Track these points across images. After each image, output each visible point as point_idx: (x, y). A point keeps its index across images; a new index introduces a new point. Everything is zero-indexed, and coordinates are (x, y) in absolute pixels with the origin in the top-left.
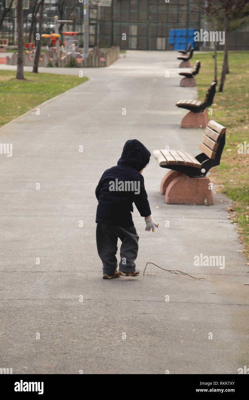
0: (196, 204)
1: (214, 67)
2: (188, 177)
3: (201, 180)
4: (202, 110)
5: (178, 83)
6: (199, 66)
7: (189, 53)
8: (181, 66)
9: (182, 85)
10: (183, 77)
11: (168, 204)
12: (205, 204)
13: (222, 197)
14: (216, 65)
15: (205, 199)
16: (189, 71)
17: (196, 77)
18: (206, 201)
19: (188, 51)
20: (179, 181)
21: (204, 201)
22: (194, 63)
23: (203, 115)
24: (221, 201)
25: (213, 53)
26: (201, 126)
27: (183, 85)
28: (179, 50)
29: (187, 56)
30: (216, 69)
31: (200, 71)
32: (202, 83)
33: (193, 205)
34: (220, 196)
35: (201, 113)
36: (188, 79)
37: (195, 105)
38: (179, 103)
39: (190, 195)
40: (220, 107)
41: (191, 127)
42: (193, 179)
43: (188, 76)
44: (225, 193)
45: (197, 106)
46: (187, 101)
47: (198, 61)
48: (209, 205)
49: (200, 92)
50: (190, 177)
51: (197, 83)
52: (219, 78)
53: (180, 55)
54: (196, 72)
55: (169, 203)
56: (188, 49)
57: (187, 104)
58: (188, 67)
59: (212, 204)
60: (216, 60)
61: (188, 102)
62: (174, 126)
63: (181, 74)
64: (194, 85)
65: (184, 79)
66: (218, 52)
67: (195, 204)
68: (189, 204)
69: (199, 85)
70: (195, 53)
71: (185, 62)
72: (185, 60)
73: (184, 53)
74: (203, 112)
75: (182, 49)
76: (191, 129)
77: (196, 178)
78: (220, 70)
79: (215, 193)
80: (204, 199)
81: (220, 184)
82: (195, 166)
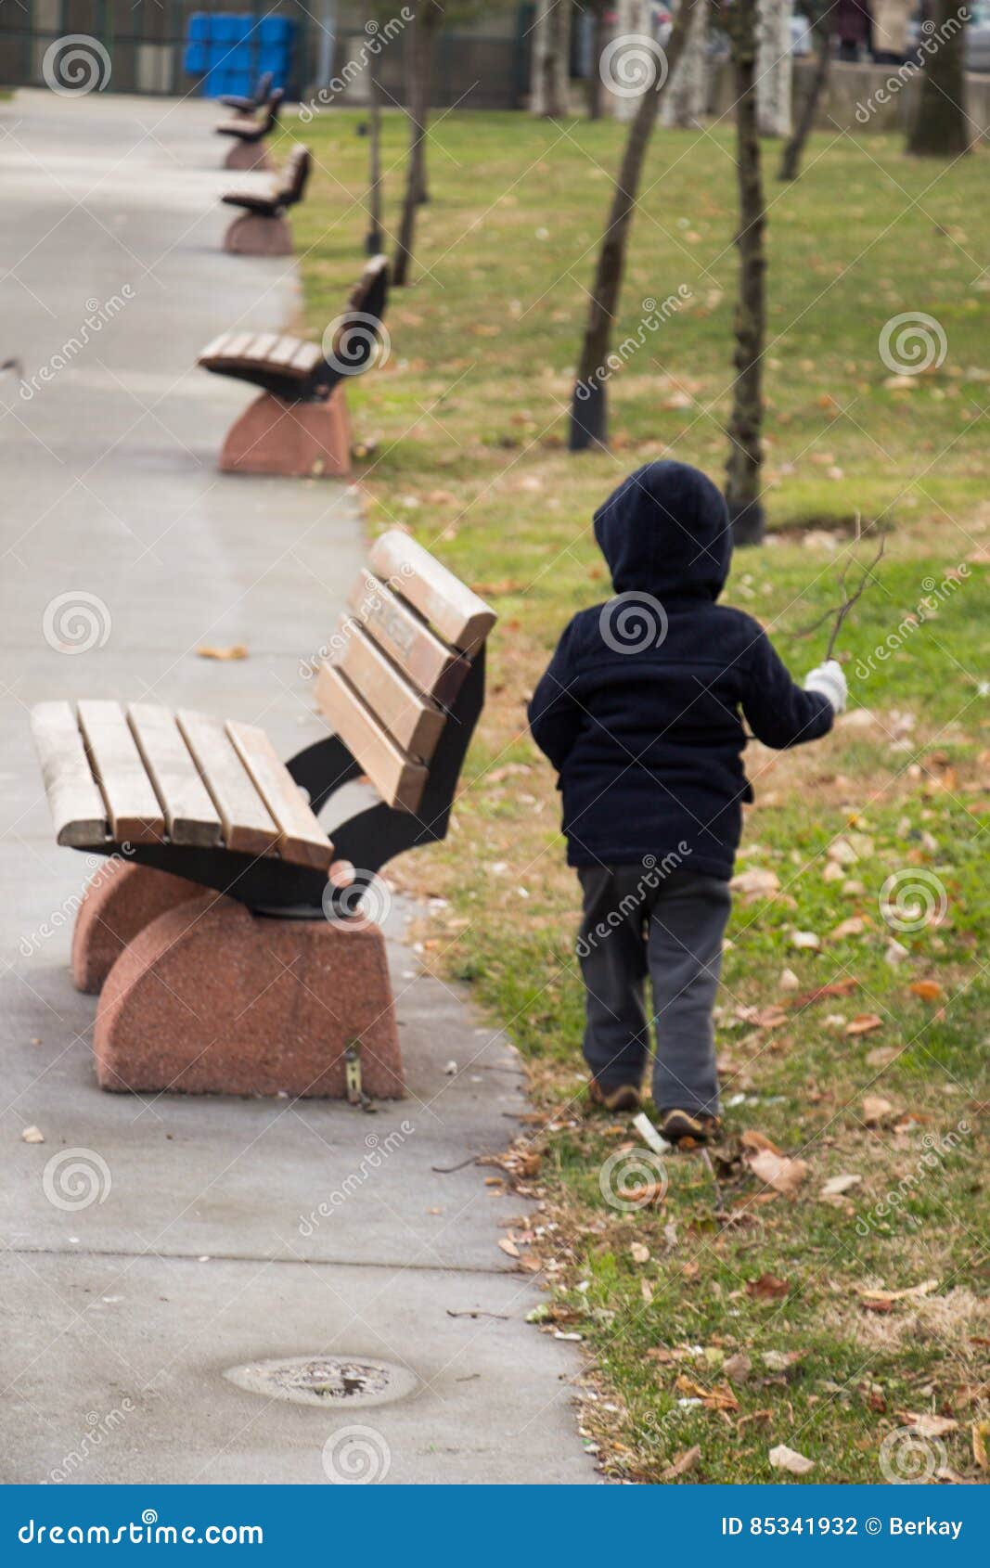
0: (291, 1096)
1: (365, 174)
2: (243, 919)
3: (325, 939)
4: (322, 389)
5: (217, 235)
6: (304, 168)
7: (262, 112)
8: (231, 164)
9: (234, 245)
10: (237, 212)
11: (107, 1090)
12: (353, 1097)
13: (450, 1012)
14: (376, 167)
15: (351, 1060)
16: (262, 185)
17: (293, 215)
18: (353, 1075)
19: (260, 103)
20: (186, 944)
21: (344, 1073)
22: (283, 151)
23: (327, 416)
24: (452, 1065)
25: (363, 114)
26: (318, 467)
27: (235, 248)
28: (225, 97)
29: (255, 121)
30: (376, 181)
31: (311, 191)
32: (316, 240)
33: (270, 1097)
34: (444, 1001)
35: (317, 405)
36: (257, 224)
37: (287, 367)
38: (210, 351)
39: (252, 1031)
40: (403, 366)
41: (271, 471)
42: (273, 928)
43: (259, 210)
44: (470, 978)
45: (299, 371)
46: (250, 345)
47: (299, 148)
48: (376, 1105)
49: (311, 286)
50: (257, 915)
51: (299, 238)
52: (391, 222)
53: (227, 118)
54: (292, 196)
55: (114, 1087)
56: (259, 93)
57: (253, 361)
58: (260, 167)
59: (397, 1096)
60: (376, 146)
61: (257, 352)
62: (187, 463)
63: (230, 200)
64: (284, 250)
65: (239, 222)
66: (386, 112)
67: (282, 1094)
68: (246, 1097)
69: (302, 250)
70: (288, 111)
71: (247, 148)
72: (248, 139)
73: (245, 111)
74: (325, 397)
75: (238, 94)
76: (270, 484)
77: (297, 926)
78: (395, 188)
79: (408, 974)
80: (344, 1062)
81: (433, 896)
82: (290, 856)
